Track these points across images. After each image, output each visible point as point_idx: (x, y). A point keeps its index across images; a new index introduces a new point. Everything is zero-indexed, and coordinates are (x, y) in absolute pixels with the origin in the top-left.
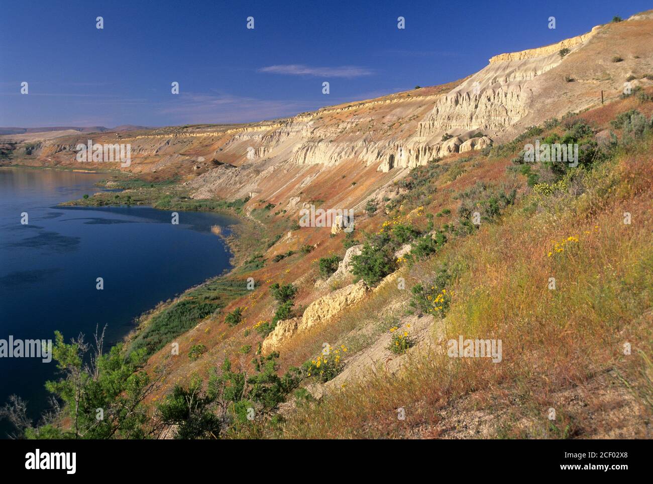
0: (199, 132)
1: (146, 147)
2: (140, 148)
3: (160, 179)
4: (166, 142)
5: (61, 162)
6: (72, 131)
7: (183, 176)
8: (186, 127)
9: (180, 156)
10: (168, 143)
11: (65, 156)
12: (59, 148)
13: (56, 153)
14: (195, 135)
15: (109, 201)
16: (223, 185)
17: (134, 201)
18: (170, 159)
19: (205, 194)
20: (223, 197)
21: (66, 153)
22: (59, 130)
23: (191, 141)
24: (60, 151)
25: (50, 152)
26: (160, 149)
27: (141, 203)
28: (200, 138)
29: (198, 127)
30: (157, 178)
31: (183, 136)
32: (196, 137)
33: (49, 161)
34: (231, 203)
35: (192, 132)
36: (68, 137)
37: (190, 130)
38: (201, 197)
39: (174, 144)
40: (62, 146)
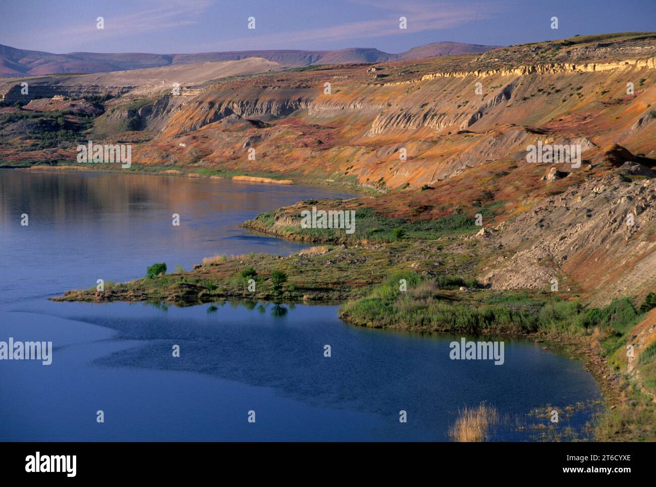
0: (604, 60)
1: (446, 107)
2: (427, 109)
3: (435, 211)
4: (499, 91)
5: (212, 152)
6: (257, 61)
7: (506, 201)
8: (571, 43)
9: (526, 135)
10: (507, 93)
11: (224, 136)
12: (213, 111)
13: (204, 123)
14: (590, 69)
15: (214, 288)
16: (594, 242)
17: (297, 289)
18: (495, 144)
19: (529, 270)
20: (585, 285)
21: (229, 126)
22: (223, 60)
23: (576, 87)
24: (215, 120)
25: (189, 123)
26: (481, 112)
27: (314, 299)
28: (604, 75)
29: (602, 42)
30: (426, 208)
31: (554, 72)
32: (594, 73)
33: (181, 149)
34: (597, 311)
35: (585, 59)
36: (239, 79)
37: (577, 50)
38: (515, 281)
39: (525, 99)
40: (220, 105)
